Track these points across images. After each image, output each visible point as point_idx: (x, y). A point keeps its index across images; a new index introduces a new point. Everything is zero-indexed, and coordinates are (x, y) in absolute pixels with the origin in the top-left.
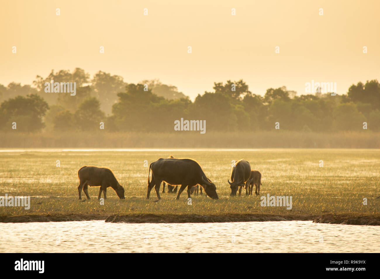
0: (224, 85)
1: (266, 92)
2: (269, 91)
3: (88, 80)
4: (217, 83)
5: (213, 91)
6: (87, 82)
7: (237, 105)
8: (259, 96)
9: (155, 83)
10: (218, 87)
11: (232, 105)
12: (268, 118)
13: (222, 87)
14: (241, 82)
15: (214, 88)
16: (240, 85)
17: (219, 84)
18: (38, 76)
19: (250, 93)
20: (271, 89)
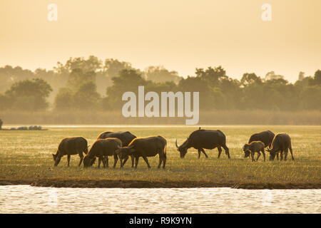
0: (204, 71)
1: (242, 76)
2: (245, 75)
3: (100, 66)
4: (198, 68)
5: (196, 76)
6: (100, 68)
7: (215, 88)
8: (235, 80)
9: (160, 69)
10: (199, 71)
11: (210, 87)
12: (243, 98)
13: (203, 72)
14: (219, 68)
15: (196, 73)
16: (219, 71)
17: (200, 69)
18: (59, 63)
19: (227, 77)
20: (247, 74)
